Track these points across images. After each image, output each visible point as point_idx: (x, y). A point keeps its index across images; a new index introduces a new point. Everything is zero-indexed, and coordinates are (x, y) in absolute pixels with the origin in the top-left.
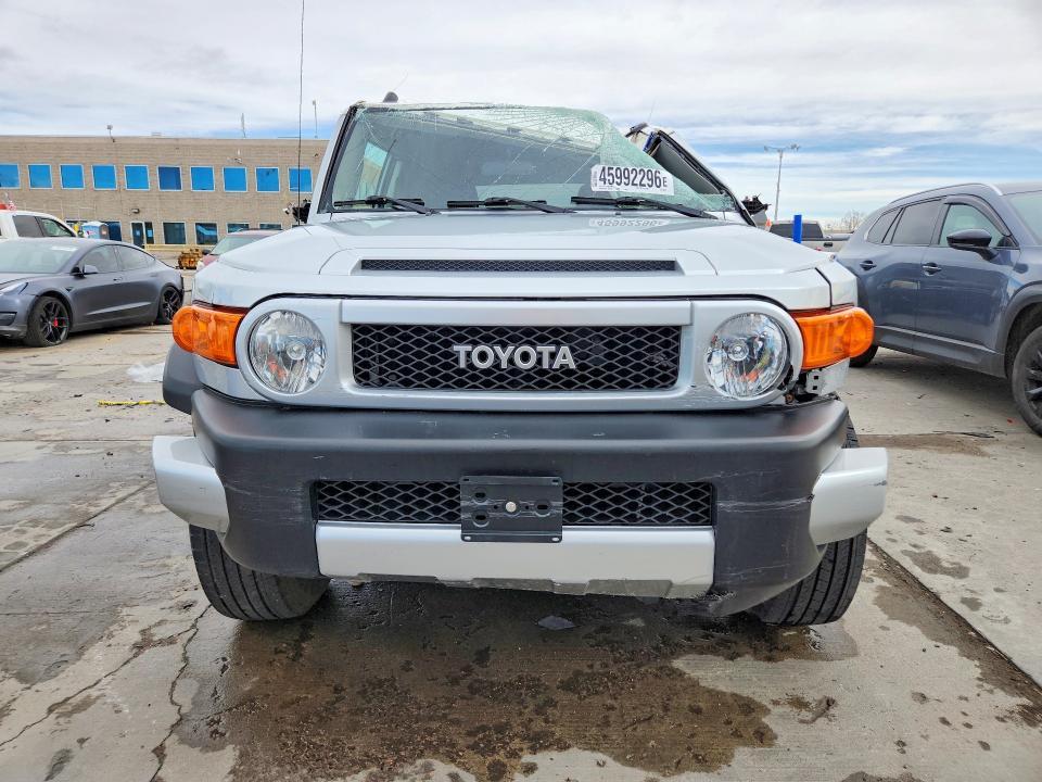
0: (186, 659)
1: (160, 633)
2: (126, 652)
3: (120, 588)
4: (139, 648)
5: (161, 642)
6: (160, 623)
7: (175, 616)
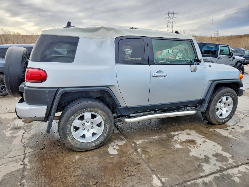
0: (236, 123)
1: (239, 127)
2: (244, 127)
3: (243, 136)
4: (242, 127)
5: (239, 126)
6: (238, 128)
7: (235, 128)
